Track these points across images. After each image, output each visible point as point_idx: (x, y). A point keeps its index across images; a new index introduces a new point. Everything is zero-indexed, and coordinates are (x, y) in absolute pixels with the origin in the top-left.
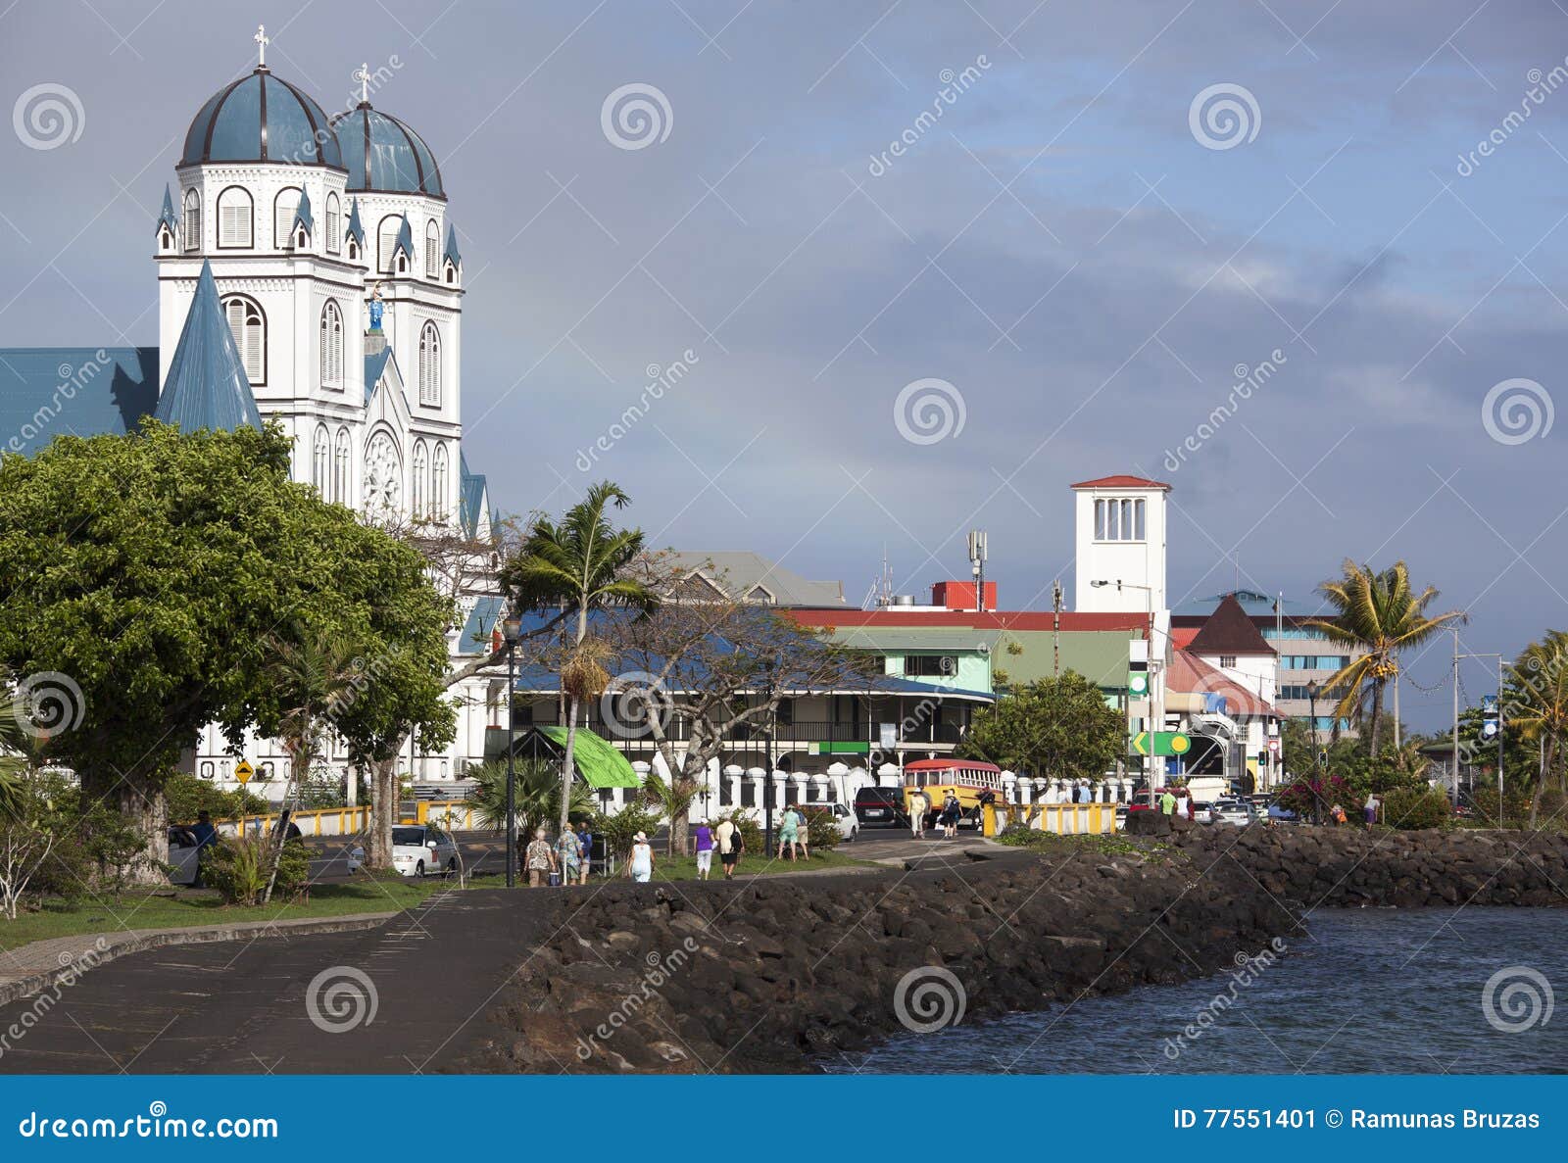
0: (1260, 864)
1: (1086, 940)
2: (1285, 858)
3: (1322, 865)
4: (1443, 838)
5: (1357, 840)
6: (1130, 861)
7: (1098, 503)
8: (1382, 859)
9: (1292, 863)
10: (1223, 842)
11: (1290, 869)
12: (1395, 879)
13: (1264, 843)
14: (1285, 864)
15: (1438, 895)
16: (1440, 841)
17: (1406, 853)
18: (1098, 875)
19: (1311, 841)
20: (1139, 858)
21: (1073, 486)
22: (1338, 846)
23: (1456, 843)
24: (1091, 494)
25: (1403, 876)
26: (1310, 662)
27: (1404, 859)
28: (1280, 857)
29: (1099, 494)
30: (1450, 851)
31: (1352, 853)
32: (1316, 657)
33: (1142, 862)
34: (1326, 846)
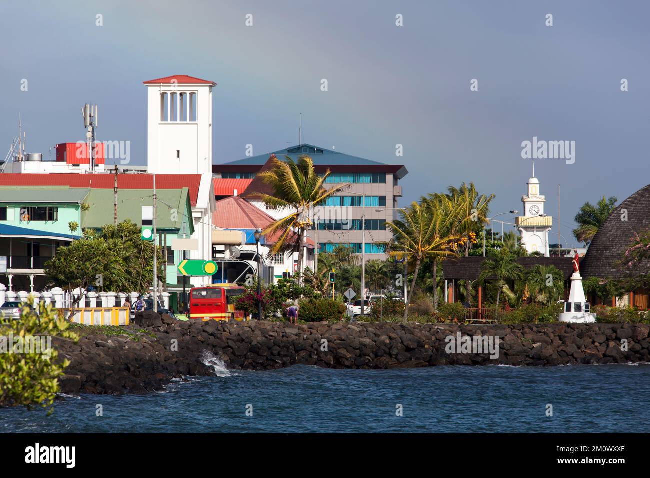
0: (215, 343)
1: (73, 376)
2: (231, 340)
3: (254, 343)
4: (329, 327)
5: (276, 329)
6: (121, 340)
7: (163, 95)
8: (290, 340)
9: (235, 342)
10: (194, 330)
11: (234, 347)
12: (297, 352)
13: (219, 331)
14: (231, 343)
15: (322, 361)
16: (327, 328)
17: (305, 336)
18: (95, 346)
19: (249, 329)
20: (127, 338)
21: (145, 83)
22: (264, 332)
23: (336, 330)
24: (158, 88)
25: (302, 350)
26: (356, 200)
27: (304, 340)
28: (228, 339)
29: (164, 89)
30: (332, 334)
31: (272, 336)
32: (360, 197)
33: (128, 340)
34: (258, 332)
